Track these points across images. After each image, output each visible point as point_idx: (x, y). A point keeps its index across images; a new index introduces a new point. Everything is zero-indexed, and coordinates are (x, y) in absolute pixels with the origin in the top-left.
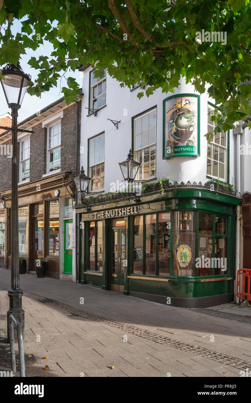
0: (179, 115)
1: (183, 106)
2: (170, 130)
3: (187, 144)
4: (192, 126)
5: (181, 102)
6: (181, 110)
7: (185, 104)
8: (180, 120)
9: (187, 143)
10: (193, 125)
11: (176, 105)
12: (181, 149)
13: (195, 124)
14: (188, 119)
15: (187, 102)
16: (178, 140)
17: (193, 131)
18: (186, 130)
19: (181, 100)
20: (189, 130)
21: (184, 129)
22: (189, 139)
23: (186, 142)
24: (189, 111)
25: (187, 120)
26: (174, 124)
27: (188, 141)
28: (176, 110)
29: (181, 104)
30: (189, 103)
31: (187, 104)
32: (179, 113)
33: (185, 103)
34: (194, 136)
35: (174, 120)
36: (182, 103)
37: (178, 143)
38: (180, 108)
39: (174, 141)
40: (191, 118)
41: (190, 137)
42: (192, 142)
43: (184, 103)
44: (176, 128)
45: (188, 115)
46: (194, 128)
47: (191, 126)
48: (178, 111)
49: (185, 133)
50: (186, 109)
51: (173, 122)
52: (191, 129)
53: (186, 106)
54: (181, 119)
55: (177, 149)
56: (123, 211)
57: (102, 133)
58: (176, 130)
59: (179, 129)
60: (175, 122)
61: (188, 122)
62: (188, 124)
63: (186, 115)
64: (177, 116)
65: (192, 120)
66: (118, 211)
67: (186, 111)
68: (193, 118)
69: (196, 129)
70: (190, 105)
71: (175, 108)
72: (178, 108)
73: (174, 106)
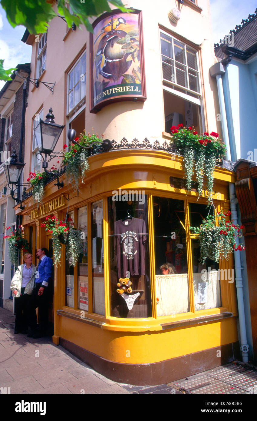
0: (108, 42)
1: (114, 27)
2: (98, 66)
3: (122, 82)
4: (131, 55)
6: (112, 33)
8: (110, 48)
9: (123, 80)
10: (131, 53)
11: (105, 28)
12: (112, 92)
13: (134, 52)
14: (122, 45)
16: (109, 78)
17: (132, 61)
18: (119, 61)
20: (126, 61)
21: (118, 60)
22: (126, 73)
23: (122, 78)
24: (124, 34)
26: (103, 55)
27: (124, 76)
28: (106, 35)
29: (112, 26)
32: (109, 38)
34: (134, 69)
35: (102, 50)
37: (109, 82)
38: (111, 31)
39: (104, 81)
41: (126, 70)
42: (132, 77)
44: (105, 61)
45: (123, 39)
46: (133, 58)
47: (127, 55)
48: (107, 36)
49: (118, 65)
50: (119, 31)
51: (102, 53)
52: (129, 58)
53: (119, 28)
54: (112, 46)
55: (107, 92)
56: (52, 205)
57: (42, 106)
58: (105, 64)
59: (110, 61)
60: (104, 53)
61: (122, 48)
62: (123, 52)
63: (120, 39)
64: (107, 44)
65: (130, 46)
66: (48, 205)
67: (119, 33)
68: (131, 42)
69: (137, 58)
70: (125, 25)
71: (104, 33)
72: (108, 32)
73: (102, 30)
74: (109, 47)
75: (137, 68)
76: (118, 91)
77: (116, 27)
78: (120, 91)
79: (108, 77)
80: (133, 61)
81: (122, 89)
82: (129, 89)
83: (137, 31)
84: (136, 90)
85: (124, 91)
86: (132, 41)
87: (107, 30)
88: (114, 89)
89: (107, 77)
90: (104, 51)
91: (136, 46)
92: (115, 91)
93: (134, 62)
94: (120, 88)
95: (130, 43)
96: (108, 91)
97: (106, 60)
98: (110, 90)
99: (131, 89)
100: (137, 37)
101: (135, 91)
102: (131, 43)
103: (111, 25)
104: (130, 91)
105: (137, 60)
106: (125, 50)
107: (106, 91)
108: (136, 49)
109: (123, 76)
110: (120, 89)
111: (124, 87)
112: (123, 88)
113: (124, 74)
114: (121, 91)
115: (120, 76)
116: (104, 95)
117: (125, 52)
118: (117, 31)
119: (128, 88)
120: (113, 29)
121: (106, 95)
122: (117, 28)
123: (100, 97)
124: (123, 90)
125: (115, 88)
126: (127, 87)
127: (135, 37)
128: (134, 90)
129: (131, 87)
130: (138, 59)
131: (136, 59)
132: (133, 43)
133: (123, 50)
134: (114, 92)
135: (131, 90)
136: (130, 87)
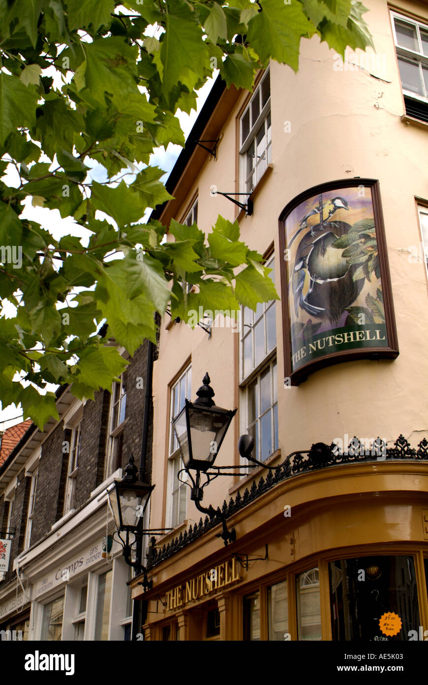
0: (315, 244)
1: (325, 216)
2: (297, 291)
3: (347, 323)
4: (362, 267)
5: (320, 209)
6: (322, 228)
7: (332, 209)
8: (320, 257)
9: (349, 318)
10: (361, 264)
11: (309, 218)
12: (327, 342)
13: (368, 261)
14: (343, 250)
15: (338, 203)
16: (320, 315)
17: (363, 279)
18: (339, 281)
19: (321, 204)
20: (352, 280)
21: (336, 280)
22: (353, 305)
23: (346, 314)
24: (343, 227)
25: (341, 251)
26: (306, 271)
27: (349, 311)
28: (310, 232)
29: (322, 214)
30: (345, 203)
31: (336, 208)
32: (316, 237)
33: (332, 207)
34: (368, 295)
35: (304, 261)
36: (322, 208)
37: (320, 324)
38: (319, 225)
39: (310, 321)
40: (354, 243)
41: (355, 299)
43: (328, 207)
44: (311, 281)
45: (344, 237)
46: (367, 273)
47: (354, 267)
48: (313, 233)
49: (338, 289)
50: (336, 222)
51: (303, 267)
52: (358, 274)
53: (335, 216)
54: (323, 254)
55: (317, 343)
56: (212, 579)
57: (189, 361)
58: (311, 288)
59: (320, 282)
60: (307, 267)
61: (344, 255)
62: (345, 263)
63: (338, 238)
64: (312, 248)
65: (359, 250)
66: (204, 579)
67: (335, 227)
68: (361, 242)
69: (374, 273)
70: (346, 210)
71: (307, 227)
72: (314, 225)
73: (303, 222)
74: (317, 254)
75: (376, 293)
76: (340, 341)
77: (330, 216)
78: (342, 341)
79: (318, 313)
80: (366, 280)
81: (346, 337)
82: (361, 336)
83: (370, 219)
84: (376, 338)
85: (352, 340)
86: (363, 240)
87: (311, 221)
88: (330, 338)
89: (316, 313)
90: (307, 262)
91: (370, 249)
92: (334, 340)
93: (370, 281)
94: (344, 335)
95: (358, 244)
96: (319, 341)
97: (312, 279)
98: (324, 339)
99: (365, 335)
100: (372, 233)
101: (374, 339)
102: (361, 244)
103: (319, 212)
104: (364, 339)
105: (375, 277)
106: (348, 259)
107: (315, 342)
108: (371, 256)
109: (347, 310)
110: (343, 338)
111: (352, 333)
112: (349, 335)
113: (350, 306)
114: (346, 341)
115: (343, 312)
116: (312, 350)
117: (349, 262)
118: (332, 224)
119: (360, 334)
120: (324, 219)
121: (315, 349)
122: (330, 218)
123: (304, 355)
124: (349, 339)
125: (333, 336)
126: (357, 333)
127: (367, 232)
128: (371, 337)
129: (365, 333)
130: (376, 274)
131: (373, 275)
132: (365, 243)
133: (345, 259)
134: (331, 344)
135: (366, 338)
136: (363, 332)
